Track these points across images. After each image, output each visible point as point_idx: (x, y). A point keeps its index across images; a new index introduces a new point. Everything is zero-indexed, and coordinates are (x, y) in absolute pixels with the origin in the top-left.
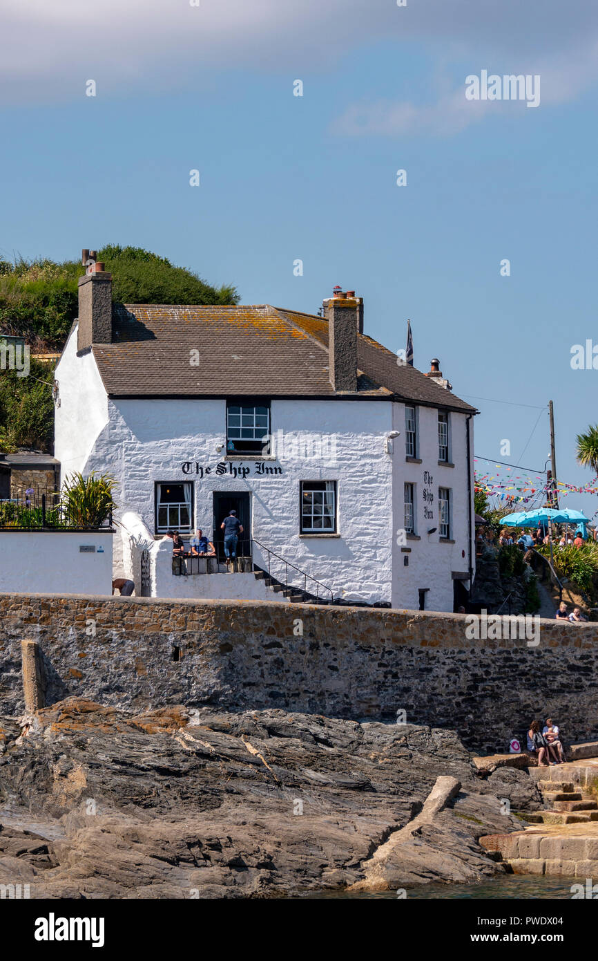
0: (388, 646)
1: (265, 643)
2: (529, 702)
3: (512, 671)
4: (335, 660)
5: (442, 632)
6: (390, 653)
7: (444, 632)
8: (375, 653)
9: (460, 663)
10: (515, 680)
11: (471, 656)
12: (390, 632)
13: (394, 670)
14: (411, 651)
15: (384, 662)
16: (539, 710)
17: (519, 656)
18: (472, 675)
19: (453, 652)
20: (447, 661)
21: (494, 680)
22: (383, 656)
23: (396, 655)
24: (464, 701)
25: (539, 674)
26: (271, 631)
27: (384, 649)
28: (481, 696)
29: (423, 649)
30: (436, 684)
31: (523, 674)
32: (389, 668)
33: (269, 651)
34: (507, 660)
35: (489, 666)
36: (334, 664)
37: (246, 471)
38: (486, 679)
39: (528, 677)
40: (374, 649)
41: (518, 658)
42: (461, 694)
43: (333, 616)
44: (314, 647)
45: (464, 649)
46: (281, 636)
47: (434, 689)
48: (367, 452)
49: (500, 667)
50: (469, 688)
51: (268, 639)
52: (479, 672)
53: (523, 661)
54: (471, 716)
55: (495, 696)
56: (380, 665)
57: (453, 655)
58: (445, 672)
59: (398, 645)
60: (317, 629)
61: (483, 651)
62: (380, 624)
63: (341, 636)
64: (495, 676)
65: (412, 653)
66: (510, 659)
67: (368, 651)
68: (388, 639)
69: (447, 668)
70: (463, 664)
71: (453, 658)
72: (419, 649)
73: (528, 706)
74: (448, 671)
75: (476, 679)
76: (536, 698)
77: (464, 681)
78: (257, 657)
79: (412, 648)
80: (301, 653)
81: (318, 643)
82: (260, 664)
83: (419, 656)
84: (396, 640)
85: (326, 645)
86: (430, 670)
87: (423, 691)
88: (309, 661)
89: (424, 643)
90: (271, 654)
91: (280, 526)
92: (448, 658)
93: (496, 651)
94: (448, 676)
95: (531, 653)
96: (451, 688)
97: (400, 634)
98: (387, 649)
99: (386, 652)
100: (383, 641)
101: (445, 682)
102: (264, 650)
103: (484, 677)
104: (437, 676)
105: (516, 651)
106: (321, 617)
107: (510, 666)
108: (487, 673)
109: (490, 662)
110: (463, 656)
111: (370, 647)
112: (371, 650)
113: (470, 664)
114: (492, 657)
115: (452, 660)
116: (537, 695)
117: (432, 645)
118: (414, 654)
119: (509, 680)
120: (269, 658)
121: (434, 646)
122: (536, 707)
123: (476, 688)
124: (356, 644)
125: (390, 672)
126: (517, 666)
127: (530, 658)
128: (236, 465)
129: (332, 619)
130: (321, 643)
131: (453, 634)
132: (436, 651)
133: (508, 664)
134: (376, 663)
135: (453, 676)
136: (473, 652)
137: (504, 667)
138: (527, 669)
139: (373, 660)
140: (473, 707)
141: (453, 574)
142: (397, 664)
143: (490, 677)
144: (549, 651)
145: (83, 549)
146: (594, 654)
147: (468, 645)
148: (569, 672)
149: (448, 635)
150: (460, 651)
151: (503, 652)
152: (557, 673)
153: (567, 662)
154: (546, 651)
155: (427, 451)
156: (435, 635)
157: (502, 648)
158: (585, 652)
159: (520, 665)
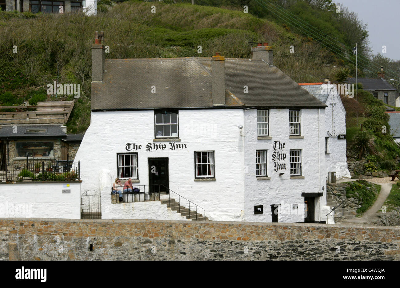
0: (217, 240)
1: (142, 241)
3: (295, 252)
4: (185, 249)
5: (251, 233)
6: (218, 244)
7: (252, 233)
8: (209, 244)
9: (261, 248)
11: (268, 244)
12: (218, 234)
13: (221, 253)
14: (231, 243)
15: (214, 249)
17: (299, 244)
18: (269, 255)
19: (257, 243)
20: (253, 248)
22: (214, 246)
23: (222, 245)
25: (311, 253)
26: (145, 235)
27: (214, 243)
29: (239, 242)
32: (218, 252)
33: (144, 245)
34: (290, 246)
35: (279, 249)
36: (183, 251)
37: (164, 146)
38: (278, 257)
39: (305, 255)
40: (208, 242)
41: (298, 245)
43: (184, 226)
44: (172, 242)
45: (265, 241)
46: (152, 237)
48: (230, 135)
49: (286, 250)
51: (143, 239)
52: (274, 253)
53: (302, 246)
56: (212, 251)
57: (257, 245)
58: (252, 254)
59: (223, 240)
60: (174, 233)
62: (212, 230)
63: (189, 236)
64: (283, 255)
65: (232, 244)
66: (293, 246)
67: (205, 243)
68: (217, 237)
69: (253, 251)
70: (263, 249)
71: (257, 246)
72: (236, 242)
74: (254, 253)
75: (272, 257)
77: (263, 258)
78: (136, 249)
79: (232, 242)
80: (163, 245)
81: (174, 240)
82: (138, 252)
83: (236, 245)
84: (222, 237)
85: (179, 241)
86: (243, 253)
88: (168, 250)
89: (239, 238)
90: (145, 247)
91: (184, 175)
92: (254, 246)
93: (284, 242)
94: (254, 256)
95: (306, 242)
97: (224, 234)
98: (216, 243)
99: (216, 244)
100: (214, 238)
101: (252, 258)
102: (141, 245)
103: (277, 255)
104: (247, 256)
105: (297, 242)
106: (177, 227)
107: (293, 250)
108: (278, 253)
109: (280, 247)
110: (263, 245)
111: (206, 242)
112: (207, 243)
113: (267, 249)
114: (282, 245)
115: (256, 247)
117: (244, 239)
118: (233, 244)
119: (293, 257)
120: (144, 249)
121: (246, 240)
124: (198, 240)
125: (219, 254)
126: (297, 249)
127: (306, 244)
128: (158, 144)
129: (183, 227)
130: (176, 241)
131: (258, 234)
132: (247, 242)
133: (292, 248)
134: (209, 250)
137: (289, 250)
138: (303, 251)
139: (207, 248)
141: (303, 194)
142: (222, 250)
143: (280, 256)
144: (318, 241)
145: (64, 192)
146: (346, 242)
147: (266, 239)
148: (330, 252)
149: (254, 234)
150: (261, 242)
151: (289, 242)
152: (322, 252)
153: (329, 246)
154: (316, 241)
155: (277, 132)
156: (246, 234)
157: (288, 240)
158: (341, 241)
159: (299, 249)
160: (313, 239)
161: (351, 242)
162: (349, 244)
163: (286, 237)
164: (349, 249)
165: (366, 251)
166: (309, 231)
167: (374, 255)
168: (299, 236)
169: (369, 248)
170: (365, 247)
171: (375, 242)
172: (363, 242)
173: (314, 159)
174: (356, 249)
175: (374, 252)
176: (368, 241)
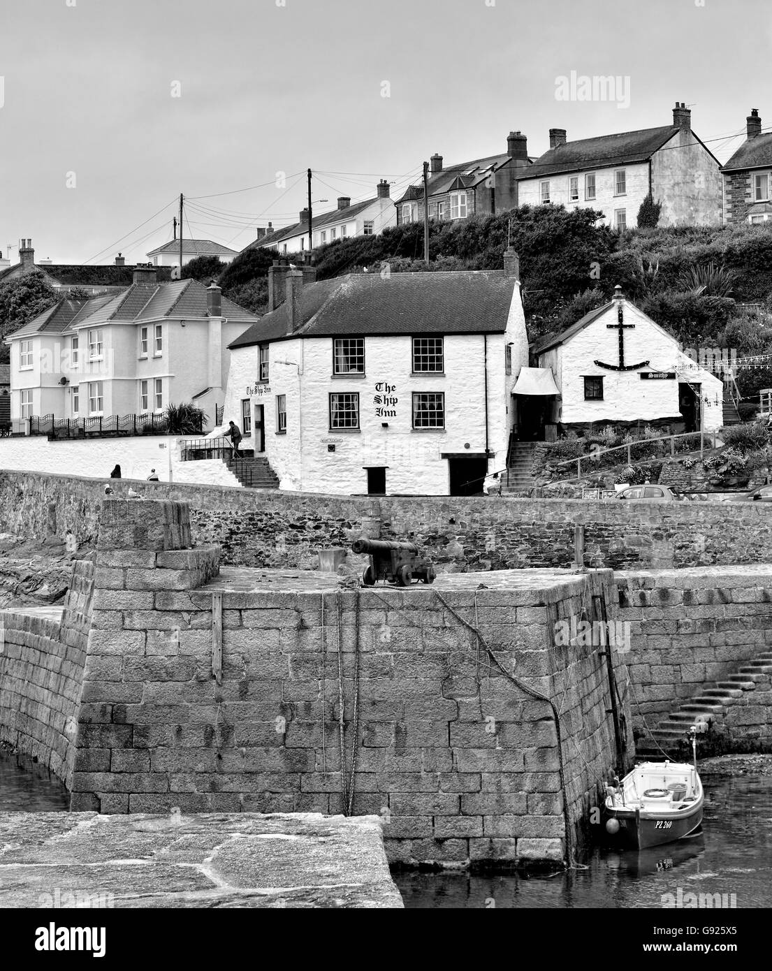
2: (262, 550)
3: (254, 528)
10: (256, 534)
11: (228, 516)
14: (195, 512)
16: (268, 556)
17: (259, 517)
18: (229, 529)
19: (219, 513)
20: (215, 519)
21: (241, 533)
24: (223, 547)
28: (234, 544)
30: (207, 535)
31: (261, 530)
34: (251, 519)
35: (240, 523)
38: (237, 533)
39: (265, 532)
42: (221, 542)
45: (226, 511)
47: (206, 538)
49: (246, 524)
50: (227, 538)
52: (234, 527)
53: (261, 520)
54: (226, 558)
55: (242, 545)
58: (212, 527)
61: (237, 513)
62: (180, 494)
66: (254, 519)
69: (214, 524)
70: (224, 522)
71: (219, 518)
72: (200, 511)
73: (261, 553)
74: (215, 526)
75: (232, 532)
76: (268, 548)
77: (224, 533)
79: (196, 510)
86: (204, 525)
87: (200, 540)
89: (203, 506)
92: (216, 517)
93: (245, 513)
94: (215, 530)
95: (266, 515)
96: (215, 539)
101: (213, 533)
103: (237, 531)
104: (208, 530)
105: (257, 514)
107: (253, 524)
108: (238, 528)
109: (240, 521)
110: (224, 516)
113: (228, 522)
116: (269, 545)
117: (207, 508)
118: (197, 514)
122: (267, 553)
123: (231, 538)
126: (257, 524)
127: (265, 518)
131: (221, 502)
133: (251, 522)
135: (219, 530)
136: (230, 513)
137: (250, 524)
140: (229, 552)
141: (445, 456)
144: (278, 514)
145: (161, 446)
146: (307, 517)
147: (228, 509)
148: (290, 529)
149: (217, 501)
150: (224, 513)
151: (249, 514)
152: (282, 530)
153: (288, 522)
154: (276, 514)
155: (381, 368)
156: (210, 502)
157: (249, 511)
158: (301, 515)
159: (259, 523)
160: (273, 512)
161: (312, 518)
162: (309, 519)
163: (246, 507)
164: (309, 527)
165: (327, 531)
166: (269, 500)
167: (336, 536)
168: (259, 506)
169: (332, 527)
170: (326, 524)
171: (338, 518)
172: (325, 517)
173: (474, 405)
174: (317, 527)
175: (336, 533)
176: (331, 517)
